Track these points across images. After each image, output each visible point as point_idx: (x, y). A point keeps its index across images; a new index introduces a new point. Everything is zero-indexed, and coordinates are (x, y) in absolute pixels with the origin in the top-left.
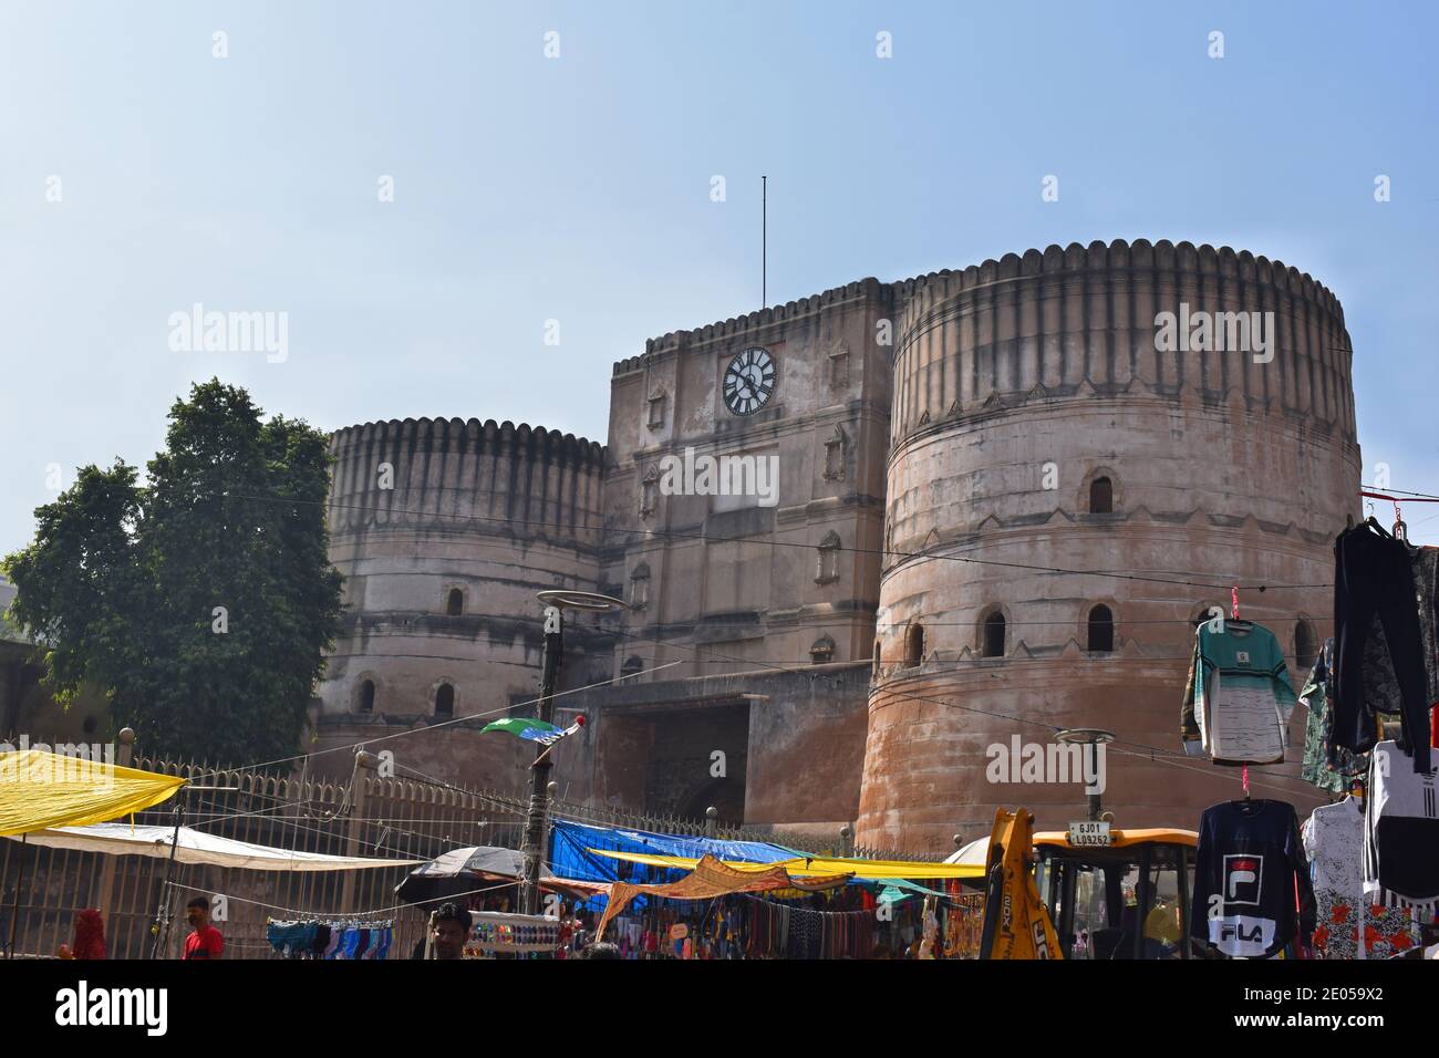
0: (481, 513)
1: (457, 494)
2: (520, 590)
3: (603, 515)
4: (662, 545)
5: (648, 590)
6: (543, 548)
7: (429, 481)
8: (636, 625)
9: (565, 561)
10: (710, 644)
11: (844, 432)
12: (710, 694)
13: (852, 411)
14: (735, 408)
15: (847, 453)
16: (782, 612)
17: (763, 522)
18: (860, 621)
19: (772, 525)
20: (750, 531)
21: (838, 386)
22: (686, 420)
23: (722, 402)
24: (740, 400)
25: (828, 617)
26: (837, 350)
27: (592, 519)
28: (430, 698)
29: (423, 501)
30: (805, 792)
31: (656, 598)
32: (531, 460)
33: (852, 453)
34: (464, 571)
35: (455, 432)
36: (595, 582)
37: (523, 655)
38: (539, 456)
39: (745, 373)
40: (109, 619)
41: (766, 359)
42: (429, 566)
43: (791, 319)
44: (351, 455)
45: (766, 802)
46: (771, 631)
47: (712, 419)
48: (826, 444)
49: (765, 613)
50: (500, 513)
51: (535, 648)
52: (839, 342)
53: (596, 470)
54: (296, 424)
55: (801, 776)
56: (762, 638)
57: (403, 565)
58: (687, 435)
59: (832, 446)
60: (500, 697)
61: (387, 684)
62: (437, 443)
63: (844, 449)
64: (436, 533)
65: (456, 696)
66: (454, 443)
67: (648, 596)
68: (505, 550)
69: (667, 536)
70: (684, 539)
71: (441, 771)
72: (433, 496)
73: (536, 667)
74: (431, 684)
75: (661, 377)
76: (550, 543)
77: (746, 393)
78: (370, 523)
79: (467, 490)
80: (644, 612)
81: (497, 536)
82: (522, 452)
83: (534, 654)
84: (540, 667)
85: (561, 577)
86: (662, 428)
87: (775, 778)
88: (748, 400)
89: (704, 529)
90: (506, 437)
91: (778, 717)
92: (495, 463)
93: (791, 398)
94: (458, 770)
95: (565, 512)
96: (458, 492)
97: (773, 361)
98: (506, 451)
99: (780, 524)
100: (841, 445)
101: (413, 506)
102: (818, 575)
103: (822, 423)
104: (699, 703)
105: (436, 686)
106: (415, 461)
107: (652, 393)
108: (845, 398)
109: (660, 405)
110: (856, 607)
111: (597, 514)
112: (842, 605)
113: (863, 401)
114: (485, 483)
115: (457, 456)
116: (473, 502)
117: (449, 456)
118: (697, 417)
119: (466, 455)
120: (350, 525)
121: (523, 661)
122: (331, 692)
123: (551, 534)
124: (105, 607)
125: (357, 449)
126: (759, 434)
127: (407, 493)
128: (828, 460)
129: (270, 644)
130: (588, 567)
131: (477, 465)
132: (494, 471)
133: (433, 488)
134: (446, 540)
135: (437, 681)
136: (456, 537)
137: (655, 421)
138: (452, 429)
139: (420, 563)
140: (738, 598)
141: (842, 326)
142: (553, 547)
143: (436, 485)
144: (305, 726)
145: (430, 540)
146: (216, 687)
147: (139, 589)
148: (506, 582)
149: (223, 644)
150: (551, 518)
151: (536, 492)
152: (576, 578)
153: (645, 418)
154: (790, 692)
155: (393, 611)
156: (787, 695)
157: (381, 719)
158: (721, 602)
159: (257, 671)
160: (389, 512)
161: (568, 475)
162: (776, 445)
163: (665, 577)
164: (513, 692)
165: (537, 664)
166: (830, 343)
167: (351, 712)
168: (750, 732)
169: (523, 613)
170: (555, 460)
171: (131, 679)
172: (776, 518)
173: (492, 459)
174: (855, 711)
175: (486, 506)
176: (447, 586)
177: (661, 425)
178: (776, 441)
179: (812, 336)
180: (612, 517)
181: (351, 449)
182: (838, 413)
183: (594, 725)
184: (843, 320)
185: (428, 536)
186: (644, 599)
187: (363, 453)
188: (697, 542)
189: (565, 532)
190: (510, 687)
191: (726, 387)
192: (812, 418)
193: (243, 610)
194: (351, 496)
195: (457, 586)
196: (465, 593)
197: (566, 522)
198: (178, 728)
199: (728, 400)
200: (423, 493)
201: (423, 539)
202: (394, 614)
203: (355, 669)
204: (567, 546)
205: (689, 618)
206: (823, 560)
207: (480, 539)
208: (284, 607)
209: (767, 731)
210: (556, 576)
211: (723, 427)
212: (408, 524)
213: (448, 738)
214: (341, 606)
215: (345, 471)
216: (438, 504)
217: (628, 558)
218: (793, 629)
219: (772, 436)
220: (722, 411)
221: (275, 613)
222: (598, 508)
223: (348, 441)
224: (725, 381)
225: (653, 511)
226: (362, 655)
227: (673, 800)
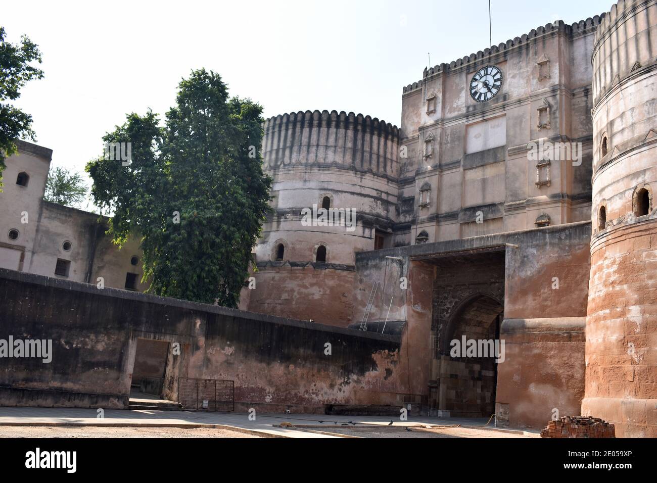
0: (339, 159)
1: (326, 149)
2: (359, 198)
3: (399, 163)
4: (438, 173)
5: (430, 197)
6: (370, 177)
7: (311, 142)
8: (423, 215)
9: (381, 185)
10: (468, 223)
11: (549, 103)
12: (478, 246)
13: (554, 91)
14: (478, 98)
15: (552, 113)
16: (513, 203)
17: (499, 155)
18: (566, 205)
19: (504, 157)
20: (491, 161)
21: (543, 78)
22: (448, 108)
23: (470, 96)
24: (481, 94)
25: (545, 203)
26: (541, 59)
27: (394, 164)
28: (314, 253)
29: (308, 152)
30: (546, 300)
31: (435, 200)
32: (364, 132)
33: (554, 113)
34: (330, 187)
35: (325, 117)
36: (396, 196)
37: (362, 231)
38: (368, 130)
39: (483, 79)
40: (142, 197)
41: (495, 71)
42: (312, 184)
43: (510, 49)
44: (270, 131)
45: (519, 306)
46: (507, 213)
47: (464, 105)
48: (538, 110)
49: (501, 204)
50: (348, 159)
51: (368, 228)
52: (543, 56)
53: (396, 139)
54: (245, 101)
55: (542, 291)
56: (502, 218)
57: (299, 184)
58: (449, 115)
59: (541, 110)
60: (350, 253)
61: (291, 246)
62: (315, 123)
63: (550, 111)
64: (315, 168)
65: (327, 252)
66: (324, 123)
67: (430, 199)
68: (352, 177)
69: (440, 168)
70: (450, 169)
71: (320, 291)
72: (313, 149)
73: (368, 238)
74: (314, 245)
75: (433, 88)
76: (374, 174)
77: (484, 90)
78: (280, 165)
79: (331, 146)
80: (428, 208)
81: (347, 170)
82: (359, 128)
83: (367, 231)
84: (370, 238)
85: (380, 193)
86: (435, 113)
87: (524, 293)
88: (486, 94)
89: (462, 163)
90: (351, 120)
91: (524, 257)
92: (346, 133)
93: (512, 89)
94: (328, 291)
95: (381, 159)
96: (327, 147)
97: (499, 71)
98: (351, 127)
99: (509, 156)
100: (548, 109)
101: (303, 154)
102: (537, 181)
103: (534, 99)
104: (471, 252)
105: (317, 247)
106: (304, 132)
107: (429, 95)
108: (548, 85)
109: (433, 101)
110: (563, 197)
111: (397, 162)
112: (554, 196)
113: (560, 85)
114: (341, 142)
115: (326, 129)
116: (335, 152)
117: (322, 129)
118: (455, 106)
119: (331, 129)
120: (270, 166)
121: (362, 235)
122: (262, 250)
123: (375, 170)
124: (141, 190)
125: (274, 128)
126: (494, 110)
127: (300, 148)
128: (539, 118)
129: (233, 212)
130: (393, 189)
131: (336, 134)
132: (345, 137)
133: (313, 146)
134: (321, 172)
135: (317, 244)
136: (326, 170)
137: (430, 110)
138: (323, 116)
139: (307, 183)
140: (484, 197)
141: (544, 47)
142: (376, 177)
143: (315, 144)
144: (250, 261)
145: (312, 172)
146: (202, 234)
147: (159, 180)
148: (353, 193)
149: (206, 211)
150: (374, 162)
151: (367, 148)
152: (387, 193)
153: (424, 109)
154: (532, 242)
155: (292, 208)
156: (530, 244)
157: (288, 264)
158: (473, 200)
159: (225, 227)
160: (290, 158)
161: (382, 140)
162: (505, 115)
163: (440, 190)
164: (357, 251)
165: (369, 237)
166: (537, 57)
167: (271, 260)
168: (506, 266)
169: (361, 210)
170: (376, 133)
171: (154, 229)
172: (507, 152)
173: (344, 131)
174: (578, 251)
175: (342, 155)
176: (321, 195)
177: (434, 112)
178: (505, 112)
179: (524, 55)
180: (405, 164)
181: (270, 128)
182: (545, 93)
183: (405, 266)
184: (544, 44)
185: (311, 170)
186: (428, 201)
187: (277, 129)
188: (458, 170)
189: (381, 170)
190: (355, 248)
191: (472, 88)
192: (527, 98)
193: (217, 193)
194: (271, 152)
195: (327, 195)
196: (331, 198)
197: (382, 165)
198: (180, 257)
199: (473, 95)
200: (308, 148)
201: (309, 171)
202: (294, 209)
203: (274, 238)
204: (382, 177)
205: (455, 209)
206: (540, 172)
207: (339, 171)
208: (240, 192)
209: (517, 265)
210: (377, 192)
211: (471, 109)
212: (301, 164)
213: (323, 274)
214: (269, 197)
215: (267, 139)
216: (316, 153)
217: (417, 181)
218: (521, 211)
219: (502, 110)
220: (469, 101)
221: (235, 195)
222: (397, 158)
223: (269, 125)
224: (471, 85)
225: (431, 155)
226: (277, 231)
227: (448, 308)
